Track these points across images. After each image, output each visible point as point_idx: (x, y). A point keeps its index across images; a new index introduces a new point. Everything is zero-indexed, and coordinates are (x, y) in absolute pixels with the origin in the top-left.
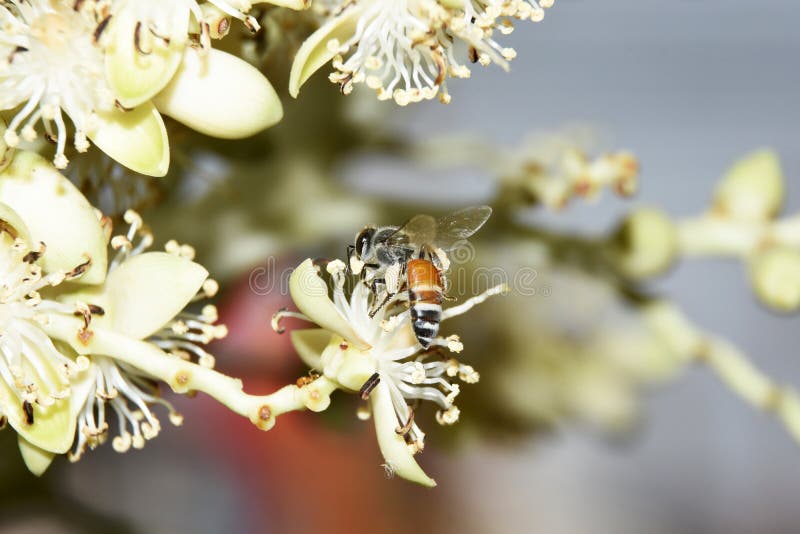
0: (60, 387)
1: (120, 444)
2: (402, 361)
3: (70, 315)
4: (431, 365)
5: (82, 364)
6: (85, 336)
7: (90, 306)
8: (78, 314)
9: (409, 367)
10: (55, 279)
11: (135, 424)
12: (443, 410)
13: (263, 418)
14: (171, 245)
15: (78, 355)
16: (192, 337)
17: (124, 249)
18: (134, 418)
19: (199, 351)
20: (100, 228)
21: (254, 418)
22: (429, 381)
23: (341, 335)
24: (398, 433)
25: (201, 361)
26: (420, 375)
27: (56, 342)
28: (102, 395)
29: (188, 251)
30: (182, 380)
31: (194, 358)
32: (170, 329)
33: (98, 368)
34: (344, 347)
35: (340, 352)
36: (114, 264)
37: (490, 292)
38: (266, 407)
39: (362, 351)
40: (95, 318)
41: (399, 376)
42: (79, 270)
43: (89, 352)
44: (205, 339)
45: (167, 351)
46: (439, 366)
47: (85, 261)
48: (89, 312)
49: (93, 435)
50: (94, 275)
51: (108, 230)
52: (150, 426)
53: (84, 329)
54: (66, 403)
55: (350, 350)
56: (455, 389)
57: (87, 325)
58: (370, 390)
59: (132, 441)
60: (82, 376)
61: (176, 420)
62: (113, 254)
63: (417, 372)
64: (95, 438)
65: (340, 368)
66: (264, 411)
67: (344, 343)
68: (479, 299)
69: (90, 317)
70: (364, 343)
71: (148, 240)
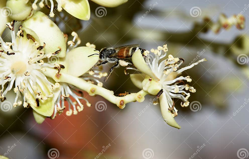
0: (49, 93)
1: (69, 113)
2: (170, 85)
3: (52, 68)
4: (180, 86)
5: (57, 85)
6: (58, 75)
7: (60, 65)
8: (55, 68)
9: (173, 87)
10: (49, 56)
11: (74, 106)
12: (183, 102)
13: (121, 104)
14: (88, 44)
15: (56, 82)
16: (95, 76)
17: (72, 45)
18: (74, 104)
19: (98, 81)
20: (64, 38)
21: (118, 105)
22: (180, 92)
23: (149, 76)
24: (169, 110)
25: (98, 84)
26: (177, 90)
27: (47, 77)
28: (64, 96)
29: (93, 46)
30: (93, 91)
31: (96, 84)
32: (88, 74)
33: (62, 86)
34: (150, 80)
35: (149, 82)
36: (68, 50)
37: (200, 61)
38: (122, 101)
39: (156, 81)
40: (62, 69)
41: (169, 90)
42: (57, 52)
43: (59, 81)
44: (100, 77)
45: (87, 81)
46: (182, 87)
47: (59, 50)
48: (60, 67)
49: (60, 110)
50: (62, 54)
51: (66, 39)
52: (80, 107)
53: (58, 73)
54: (52, 99)
55: (152, 81)
56: (189, 95)
57: (59, 72)
58: (160, 95)
59: (73, 112)
60: (57, 90)
61: (89, 105)
62: (68, 47)
63: (176, 89)
64: (61, 111)
65: (149, 87)
66: (122, 102)
67: (150, 79)
68: (196, 64)
69: (60, 69)
70: (157, 78)
71: (79, 42)
